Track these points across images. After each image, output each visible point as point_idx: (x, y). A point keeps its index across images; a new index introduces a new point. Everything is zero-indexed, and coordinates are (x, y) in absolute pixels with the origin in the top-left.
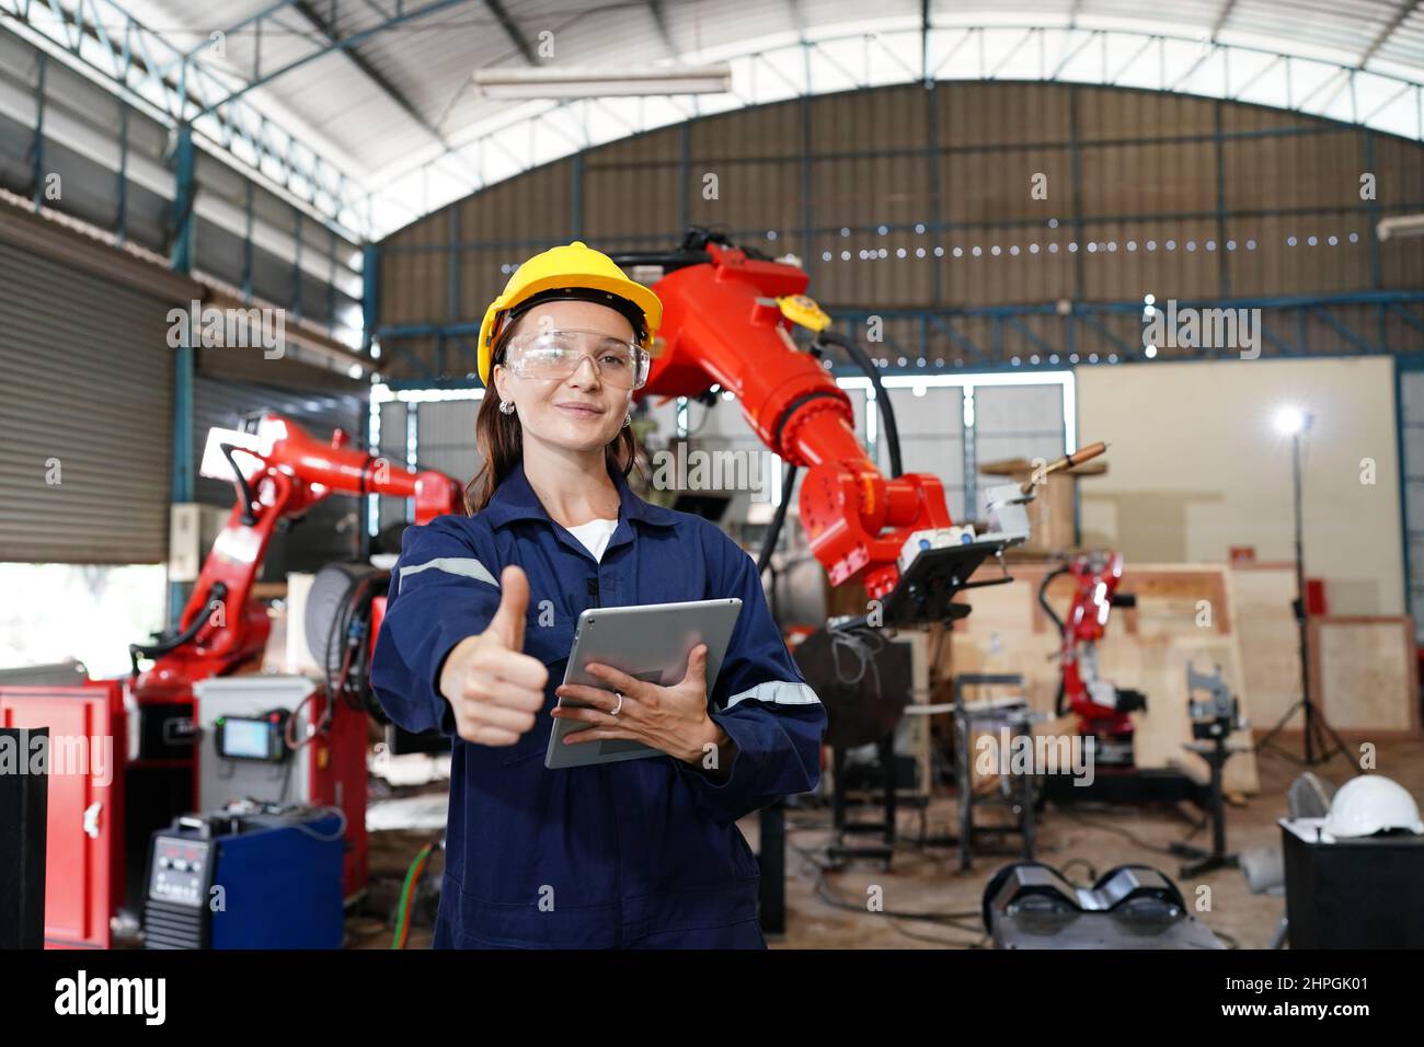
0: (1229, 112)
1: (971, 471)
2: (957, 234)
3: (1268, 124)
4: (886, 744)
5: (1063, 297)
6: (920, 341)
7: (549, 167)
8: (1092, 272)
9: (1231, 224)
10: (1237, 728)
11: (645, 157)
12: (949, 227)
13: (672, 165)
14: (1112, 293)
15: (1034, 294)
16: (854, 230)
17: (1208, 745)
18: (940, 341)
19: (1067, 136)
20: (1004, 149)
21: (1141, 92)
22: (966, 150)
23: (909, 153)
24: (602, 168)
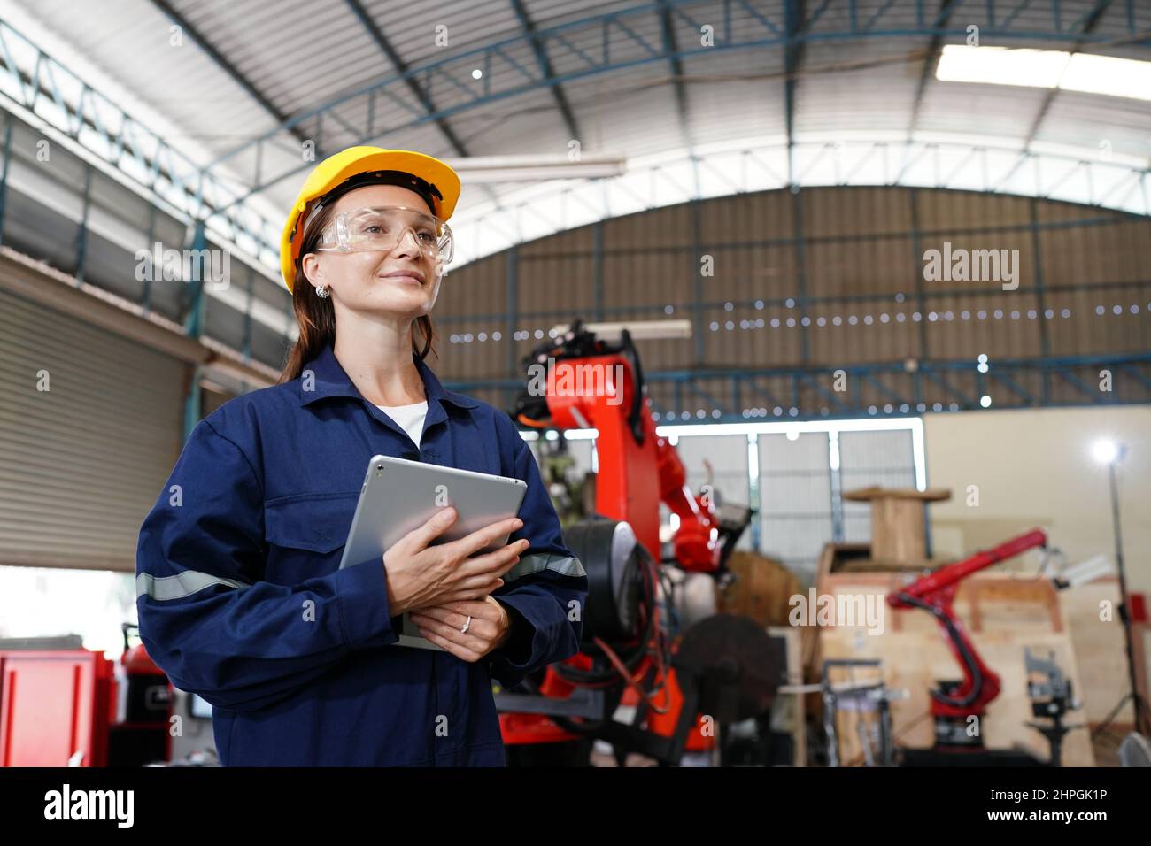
0: (1041, 208)
1: (837, 499)
2: (821, 308)
3: (1074, 216)
4: (764, 719)
5: (910, 357)
6: (792, 395)
7: (490, 259)
8: (934, 337)
9: (1048, 297)
10: (1071, 708)
11: (567, 249)
12: (814, 302)
13: (588, 255)
14: (951, 353)
15: (886, 354)
16: (737, 305)
17: (1047, 723)
18: (809, 394)
19: (908, 228)
20: (858, 239)
21: (968, 193)
22: (826, 240)
23: (780, 244)
24: (532, 258)
